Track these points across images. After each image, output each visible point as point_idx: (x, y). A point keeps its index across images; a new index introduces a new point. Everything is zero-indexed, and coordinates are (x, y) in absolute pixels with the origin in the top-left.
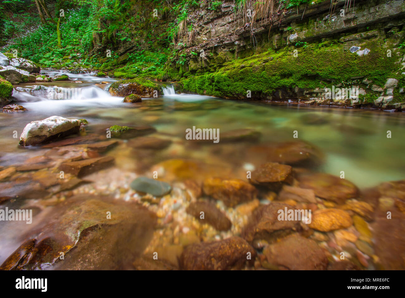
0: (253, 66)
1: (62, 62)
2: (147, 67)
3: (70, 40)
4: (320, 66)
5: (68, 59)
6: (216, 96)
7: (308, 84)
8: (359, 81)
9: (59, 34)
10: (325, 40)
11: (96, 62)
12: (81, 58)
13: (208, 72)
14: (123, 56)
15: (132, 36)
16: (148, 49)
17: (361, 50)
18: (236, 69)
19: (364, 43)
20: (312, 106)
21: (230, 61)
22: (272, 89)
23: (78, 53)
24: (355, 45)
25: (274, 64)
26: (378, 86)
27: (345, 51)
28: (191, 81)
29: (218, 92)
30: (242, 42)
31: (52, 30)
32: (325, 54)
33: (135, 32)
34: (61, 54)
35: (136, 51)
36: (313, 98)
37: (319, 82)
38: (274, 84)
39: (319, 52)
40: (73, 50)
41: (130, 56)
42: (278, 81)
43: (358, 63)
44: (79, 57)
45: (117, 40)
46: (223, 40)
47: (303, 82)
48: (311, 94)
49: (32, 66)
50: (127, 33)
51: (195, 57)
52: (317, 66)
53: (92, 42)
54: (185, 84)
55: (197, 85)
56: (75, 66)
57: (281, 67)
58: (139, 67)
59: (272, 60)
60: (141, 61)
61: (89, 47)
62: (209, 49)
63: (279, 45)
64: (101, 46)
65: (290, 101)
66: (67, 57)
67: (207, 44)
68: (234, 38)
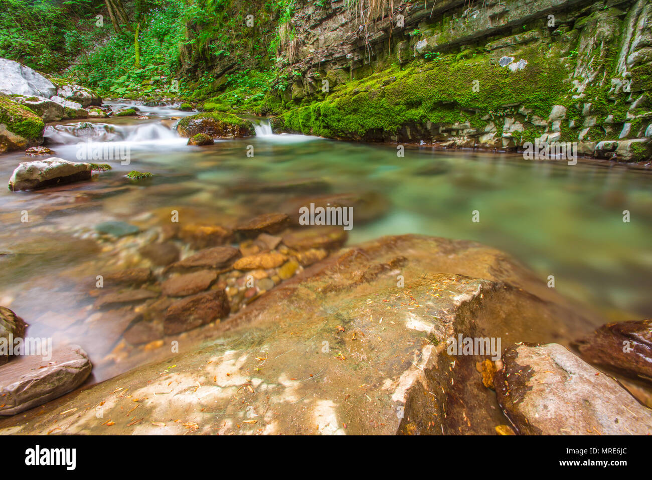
0: (369, 91)
1: (141, 90)
2: (252, 94)
3: (152, 56)
4: (458, 89)
5: (148, 85)
6: (325, 136)
7: (445, 117)
8: (513, 110)
9: (137, 48)
10: (466, 48)
11: (186, 89)
12: (166, 83)
13: (315, 101)
14: (220, 78)
15: (232, 48)
16: (254, 67)
17: (514, 62)
18: (347, 96)
19: (520, 52)
20: (450, 149)
21: (344, 84)
22: (396, 125)
23: (162, 75)
24: (506, 55)
25: (396, 86)
26: (540, 117)
27: (492, 64)
28: (293, 114)
29: (326, 131)
30: (356, 54)
31: (128, 42)
32: (465, 70)
33: (237, 41)
34: (140, 77)
35: (237, 71)
36: (452, 138)
37: (459, 113)
38: (399, 117)
39: (456, 67)
40: (156, 72)
41: (229, 79)
42: (403, 113)
43: (510, 83)
44: (164, 81)
45: (211, 54)
46: (333, 52)
47: (436, 114)
48: (449, 131)
49: (90, 95)
50: (225, 43)
51: (299, 78)
52: (455, 88)
53: (179, 58)
54: (286, 119)
55: (301, 121)
56: (157, 95)
57: (405, 91)
58: (240, 95)
59: (394, 81)
60: (244, 86)
61: (175, 66)
62: (314, 66)
63: (404, 58)
64: (190, 64)
65: (422, 143)
66: (147, 82)
67: (312, 59)
68: (347, 48)
